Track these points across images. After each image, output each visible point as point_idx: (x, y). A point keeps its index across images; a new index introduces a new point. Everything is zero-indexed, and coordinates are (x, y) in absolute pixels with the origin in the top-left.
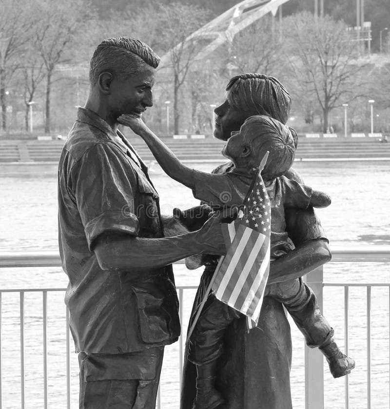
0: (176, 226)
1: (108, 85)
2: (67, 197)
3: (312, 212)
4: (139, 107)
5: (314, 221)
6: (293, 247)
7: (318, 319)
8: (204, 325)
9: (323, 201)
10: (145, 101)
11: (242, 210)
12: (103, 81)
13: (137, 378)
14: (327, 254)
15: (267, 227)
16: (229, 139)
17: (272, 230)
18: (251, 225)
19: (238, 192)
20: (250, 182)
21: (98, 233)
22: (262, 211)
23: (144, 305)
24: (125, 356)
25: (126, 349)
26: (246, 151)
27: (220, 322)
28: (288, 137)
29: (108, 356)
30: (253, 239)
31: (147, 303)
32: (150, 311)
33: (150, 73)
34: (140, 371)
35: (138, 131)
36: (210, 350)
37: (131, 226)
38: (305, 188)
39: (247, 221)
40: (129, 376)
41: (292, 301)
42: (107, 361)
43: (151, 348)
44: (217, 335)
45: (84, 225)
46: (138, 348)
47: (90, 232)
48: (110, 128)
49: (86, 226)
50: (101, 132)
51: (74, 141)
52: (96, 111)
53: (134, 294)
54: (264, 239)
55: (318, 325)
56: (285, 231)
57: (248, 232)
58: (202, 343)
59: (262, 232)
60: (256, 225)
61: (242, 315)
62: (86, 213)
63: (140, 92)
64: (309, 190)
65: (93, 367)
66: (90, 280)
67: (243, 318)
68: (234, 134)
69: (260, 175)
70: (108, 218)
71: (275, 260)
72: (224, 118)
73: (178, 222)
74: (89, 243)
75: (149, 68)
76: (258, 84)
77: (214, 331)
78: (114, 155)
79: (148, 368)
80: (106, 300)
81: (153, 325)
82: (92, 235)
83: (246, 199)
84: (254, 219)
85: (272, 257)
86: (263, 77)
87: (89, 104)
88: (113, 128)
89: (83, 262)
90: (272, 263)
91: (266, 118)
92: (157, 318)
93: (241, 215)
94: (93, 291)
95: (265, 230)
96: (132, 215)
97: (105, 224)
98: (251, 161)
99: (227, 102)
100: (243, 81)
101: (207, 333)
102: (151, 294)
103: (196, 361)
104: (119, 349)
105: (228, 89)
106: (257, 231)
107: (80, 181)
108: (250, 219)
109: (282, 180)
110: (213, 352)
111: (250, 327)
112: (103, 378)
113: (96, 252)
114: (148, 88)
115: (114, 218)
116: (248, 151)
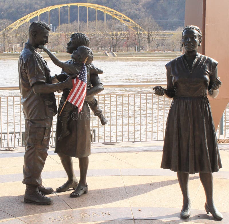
0: (55, 80)
1: (35, 36)
2: (23, 71)
3: (97, 76)
4: (44, 43)
5: (98, 78)
6: (92, 86)
7: (98, 108)
8: (65, 110)
9: (101, 72)
10: (46, 41)
11: (79, 75)
12: (34, 35)
13: (45, 127)
14: (102, 88)
15: (86, 80)
16: (73, 53)
17: (87, 81)
18: (81, 79)
19: (77, 69)
20: (81, 66)
21: (34, 82)
22: (85, 75)
23: (47, 104)
24: (42, 120)
25: (42, 118)
26: (79, 57)
27: (70, 109)
28: (92, 52)
29: (36, 120)
30: (82, 84)
31: (48, 104)
32: (49, 106)
33: (48, 32)
34: (46, 125)
35: (45, 50)
36: (66, 118)
37: (44, 80)
38: (96, 68)
39: (80, 78)
40: (43, 126)
41: (92, 102)
42: (36, 122)
43: (50, 118)
44: (69, 113)
45: (29, 79)
46: (46, 118)
47: (31, 82)
48: (35, 49)
49: (30, 80)
50: (33, 51)
51: (24, 53)
52: (31, 44)
53: (44, 101)
54: (85, 84)
55: (98, 110)
56: (90, 81)
57: (80, 81)
58: (64, 115)
59: (84, 82)
60: (83, 80)
61: (76, 107)
62: (30, 76)
63: (45, 38)
64: (97, 69)
65: (31, 123)
66: (30, 97)
67: (77, 108)
68: (74, 52)
69: (85, 64)
70: (37, 78)
71: (88, 90)
72: (70, 47)
73: (56, 78)
74: (31, 85)
75: (48, 31)
76: (81, 36)
77: (68, 112)
78: (38, 58)
79: (48, 124)
80: (36, 103)
81: (50, 110)
82: (32, 83)
83: (80, 72)
84: (82, 77)
85: (87, 89)
86: (82, 34)
87: (28, 42)
88: (36, 49)
89: (28, 91)
90: (87, 91)
91: (85, 47)
92: (51, 108)
93: (78, 76)
94: (31, 100)
95: (85, 81)
96: (44, 77)
97: (36, 80)
98: (81, 60)
99: (71, 42)
100: (76, 35)
101: (66, 112)
102: (49, 101)
103: (62, 121)
104: (40, 118)
105: (71, 38)
106: (83, 81)
107: (28, 66)
108: (81, 78)
109: (89, 66)
110: (67, 118)
111: (79, 111)
112: (35, 127)
113: (33, 88)
114: (47, 37)
115: (39, 77)
116: (80, 57)
